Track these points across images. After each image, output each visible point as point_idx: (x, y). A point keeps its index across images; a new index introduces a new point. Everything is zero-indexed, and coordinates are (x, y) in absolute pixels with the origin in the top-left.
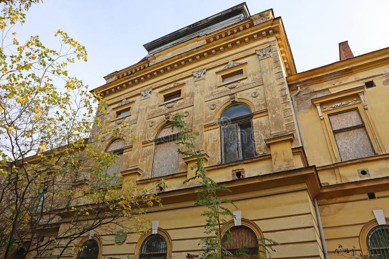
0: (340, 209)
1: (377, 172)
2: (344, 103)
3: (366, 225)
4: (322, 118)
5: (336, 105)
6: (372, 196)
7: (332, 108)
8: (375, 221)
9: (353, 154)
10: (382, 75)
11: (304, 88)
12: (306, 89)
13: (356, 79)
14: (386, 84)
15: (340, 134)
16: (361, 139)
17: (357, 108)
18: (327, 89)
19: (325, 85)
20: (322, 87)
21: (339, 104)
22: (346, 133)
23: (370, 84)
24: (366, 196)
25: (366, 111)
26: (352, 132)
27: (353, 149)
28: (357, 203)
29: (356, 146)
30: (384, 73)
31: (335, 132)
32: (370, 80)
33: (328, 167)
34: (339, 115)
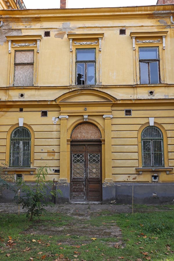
0: (2, 116)
1: (29, 96)
2: (26, 44)
3: (13, 125)
4: (10, 52)
5: (22, 44)
6: (21, 110)
7: (19, 46)
8: (18, 124)
9: (22, 82)
10: (57, 29)
11: (5, 23)
12: (7, 25)
13: (41, 26)
14: (56, 37)
15: (19, 66)
16: (29, 73)
17: (34, 50)
18: (20, 30)
19: (20, 26)
20: (18, 27)
21: (23, 44)
22: (23, 66)
23: (47, 34)
24: (18, 110)
25: (38, 54)
26: (26, 66)
27: (23, 78)
28: (12, 113)
29: (26, 76)
30: (58, 27)
31: (16, 64)
32: (48, 30)
33: (3, 88)
34: (22, 52)
